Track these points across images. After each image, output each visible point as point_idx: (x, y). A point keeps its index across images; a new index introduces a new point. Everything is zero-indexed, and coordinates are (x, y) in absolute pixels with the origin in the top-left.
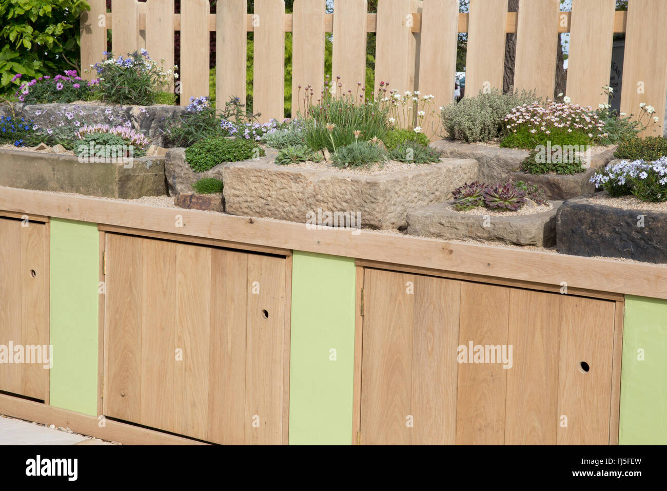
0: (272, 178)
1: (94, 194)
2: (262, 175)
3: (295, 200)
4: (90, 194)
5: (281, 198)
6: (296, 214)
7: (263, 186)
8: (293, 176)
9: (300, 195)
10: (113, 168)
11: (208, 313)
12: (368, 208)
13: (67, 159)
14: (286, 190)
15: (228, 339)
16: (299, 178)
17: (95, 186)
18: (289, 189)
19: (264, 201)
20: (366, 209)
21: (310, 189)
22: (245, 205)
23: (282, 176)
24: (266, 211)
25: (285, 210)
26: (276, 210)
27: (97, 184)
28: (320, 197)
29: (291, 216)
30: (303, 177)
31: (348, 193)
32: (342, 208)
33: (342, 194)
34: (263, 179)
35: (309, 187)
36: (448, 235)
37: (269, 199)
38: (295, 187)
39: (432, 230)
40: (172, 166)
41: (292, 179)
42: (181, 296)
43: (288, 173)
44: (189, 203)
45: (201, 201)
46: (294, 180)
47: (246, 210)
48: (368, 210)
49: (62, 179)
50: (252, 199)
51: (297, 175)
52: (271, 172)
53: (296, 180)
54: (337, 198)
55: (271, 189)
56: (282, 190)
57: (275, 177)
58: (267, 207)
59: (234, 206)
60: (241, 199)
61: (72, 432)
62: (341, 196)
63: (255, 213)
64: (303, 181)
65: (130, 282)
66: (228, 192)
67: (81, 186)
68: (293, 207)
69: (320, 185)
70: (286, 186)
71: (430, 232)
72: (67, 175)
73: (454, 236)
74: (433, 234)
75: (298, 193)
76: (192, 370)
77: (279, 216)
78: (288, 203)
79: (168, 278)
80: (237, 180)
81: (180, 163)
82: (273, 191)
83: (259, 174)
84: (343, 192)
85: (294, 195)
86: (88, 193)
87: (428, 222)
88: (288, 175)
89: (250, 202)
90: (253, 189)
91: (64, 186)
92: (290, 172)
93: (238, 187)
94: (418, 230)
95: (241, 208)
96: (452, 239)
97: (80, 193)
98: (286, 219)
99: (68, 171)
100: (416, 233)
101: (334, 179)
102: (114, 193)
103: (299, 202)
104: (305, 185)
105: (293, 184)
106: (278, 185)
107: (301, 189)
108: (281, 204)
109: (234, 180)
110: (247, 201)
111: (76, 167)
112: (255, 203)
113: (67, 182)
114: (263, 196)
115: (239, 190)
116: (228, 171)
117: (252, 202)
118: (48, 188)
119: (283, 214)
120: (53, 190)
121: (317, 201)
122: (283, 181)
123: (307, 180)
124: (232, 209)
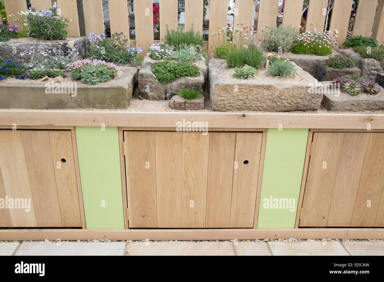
0: (250, 89)
1: (109, 107)
2: (244, 87)
3: (265, 100)
4: (105, 108)
5: (255, 99)
6: (265, 107)
7: (243, 94)
8: (266, 87)
9: (269, 97)
10: (123, 91)
11: (206, 167)
12: (315, 101)
13: (82, 87)
14: (260, 95)
15: (220, 179)
16: (270, 88)
17: (109, 103)
18: (262, 94)
19: (242, 102)
20: (313, 101)
21: (277, 93)
22: (228, 105)
23: (258, 87)
24: (244, 107)
25: (257, 105)
26: (251, 106)
27: (110, 102)
28: (283, 97)
29: (261, 109)
30: (273, 87)
31: (303, 94)
32: (297, 101)
33: (298, 94)
34: (244, 90)
35: (276, 92)
36: (355, 110)
37: (247, 100)
38: (266, 93)
39: (346, 108)
40: (144, 82)
41: (265, 89)
42: (186, 160)
43: (263, 85)
44: (184, 107)
45: (193, 105)
46: (267, 89)
47: (228, 108)
48: (314, 102)
49: (80, 100)
50: (234, 101)
51: (269, 86)
52: (250, 85)
53: (268, 89)
54: (295, 97)
55: (249, 95)
56: (256, 95)
57: (252, 88)
58: (245, 105)
59: (220, 106)
60: (225, 102)
61: (111, 241)
62: (298, 96)
63: (235, 109)
64: (273, 89)
65: (146, 157)
66: (216, 99)
67: (96, 104)
68: (263, 104)
69: (285, 90)
70: (260, 93)
71: (345, 109)
72: (83, 97)
73: (358, 110)
74: (346, 110)
75: (268, 96)
76: (195, 196)
77: (253, 109)
78: (259, 101)
79: (176, 152)
80: (224, 92)
81: (152, 80)
82: (250, 96)
83: (242, 87)
84: (299, 93)
85: (265, 97)
86: (103, 108)
87: (345, 104)
88: (263, 87)
89: (232, 103)
90: (235, 96)
91: (82, 105)
92: (264, 84)
93: (224, 95)
94: (338, 109)
95: (225, 107)
96: (357, 111)
97: (96, 108)
98: (257, 110)
99: (84, 95)
100: (337, 110)
101: (295, 87)
102: (125, 106)
103: (267, 101)
104: (274, 91)
105: (265, 91)
106: (255, 93)
107: (271, 94)
108: (254, 102)
109: (221, 91)
110: (230, 103)
111: (91, 92)
112: (237, 103)
113: (84, 102)
114: (242, 99)
115: (225, 97)
116: (218, 86)
117: (234, 103)
118: (67, 107)
119: (255, 108)
120: (71, 108)
121: (280, 99)
122: (259, 90)
123: (276, 88)
124: (218, 108)
